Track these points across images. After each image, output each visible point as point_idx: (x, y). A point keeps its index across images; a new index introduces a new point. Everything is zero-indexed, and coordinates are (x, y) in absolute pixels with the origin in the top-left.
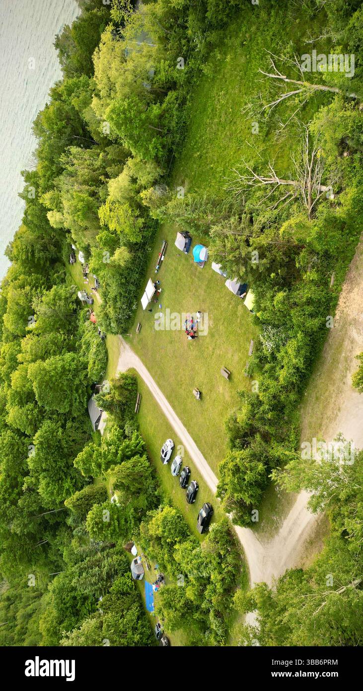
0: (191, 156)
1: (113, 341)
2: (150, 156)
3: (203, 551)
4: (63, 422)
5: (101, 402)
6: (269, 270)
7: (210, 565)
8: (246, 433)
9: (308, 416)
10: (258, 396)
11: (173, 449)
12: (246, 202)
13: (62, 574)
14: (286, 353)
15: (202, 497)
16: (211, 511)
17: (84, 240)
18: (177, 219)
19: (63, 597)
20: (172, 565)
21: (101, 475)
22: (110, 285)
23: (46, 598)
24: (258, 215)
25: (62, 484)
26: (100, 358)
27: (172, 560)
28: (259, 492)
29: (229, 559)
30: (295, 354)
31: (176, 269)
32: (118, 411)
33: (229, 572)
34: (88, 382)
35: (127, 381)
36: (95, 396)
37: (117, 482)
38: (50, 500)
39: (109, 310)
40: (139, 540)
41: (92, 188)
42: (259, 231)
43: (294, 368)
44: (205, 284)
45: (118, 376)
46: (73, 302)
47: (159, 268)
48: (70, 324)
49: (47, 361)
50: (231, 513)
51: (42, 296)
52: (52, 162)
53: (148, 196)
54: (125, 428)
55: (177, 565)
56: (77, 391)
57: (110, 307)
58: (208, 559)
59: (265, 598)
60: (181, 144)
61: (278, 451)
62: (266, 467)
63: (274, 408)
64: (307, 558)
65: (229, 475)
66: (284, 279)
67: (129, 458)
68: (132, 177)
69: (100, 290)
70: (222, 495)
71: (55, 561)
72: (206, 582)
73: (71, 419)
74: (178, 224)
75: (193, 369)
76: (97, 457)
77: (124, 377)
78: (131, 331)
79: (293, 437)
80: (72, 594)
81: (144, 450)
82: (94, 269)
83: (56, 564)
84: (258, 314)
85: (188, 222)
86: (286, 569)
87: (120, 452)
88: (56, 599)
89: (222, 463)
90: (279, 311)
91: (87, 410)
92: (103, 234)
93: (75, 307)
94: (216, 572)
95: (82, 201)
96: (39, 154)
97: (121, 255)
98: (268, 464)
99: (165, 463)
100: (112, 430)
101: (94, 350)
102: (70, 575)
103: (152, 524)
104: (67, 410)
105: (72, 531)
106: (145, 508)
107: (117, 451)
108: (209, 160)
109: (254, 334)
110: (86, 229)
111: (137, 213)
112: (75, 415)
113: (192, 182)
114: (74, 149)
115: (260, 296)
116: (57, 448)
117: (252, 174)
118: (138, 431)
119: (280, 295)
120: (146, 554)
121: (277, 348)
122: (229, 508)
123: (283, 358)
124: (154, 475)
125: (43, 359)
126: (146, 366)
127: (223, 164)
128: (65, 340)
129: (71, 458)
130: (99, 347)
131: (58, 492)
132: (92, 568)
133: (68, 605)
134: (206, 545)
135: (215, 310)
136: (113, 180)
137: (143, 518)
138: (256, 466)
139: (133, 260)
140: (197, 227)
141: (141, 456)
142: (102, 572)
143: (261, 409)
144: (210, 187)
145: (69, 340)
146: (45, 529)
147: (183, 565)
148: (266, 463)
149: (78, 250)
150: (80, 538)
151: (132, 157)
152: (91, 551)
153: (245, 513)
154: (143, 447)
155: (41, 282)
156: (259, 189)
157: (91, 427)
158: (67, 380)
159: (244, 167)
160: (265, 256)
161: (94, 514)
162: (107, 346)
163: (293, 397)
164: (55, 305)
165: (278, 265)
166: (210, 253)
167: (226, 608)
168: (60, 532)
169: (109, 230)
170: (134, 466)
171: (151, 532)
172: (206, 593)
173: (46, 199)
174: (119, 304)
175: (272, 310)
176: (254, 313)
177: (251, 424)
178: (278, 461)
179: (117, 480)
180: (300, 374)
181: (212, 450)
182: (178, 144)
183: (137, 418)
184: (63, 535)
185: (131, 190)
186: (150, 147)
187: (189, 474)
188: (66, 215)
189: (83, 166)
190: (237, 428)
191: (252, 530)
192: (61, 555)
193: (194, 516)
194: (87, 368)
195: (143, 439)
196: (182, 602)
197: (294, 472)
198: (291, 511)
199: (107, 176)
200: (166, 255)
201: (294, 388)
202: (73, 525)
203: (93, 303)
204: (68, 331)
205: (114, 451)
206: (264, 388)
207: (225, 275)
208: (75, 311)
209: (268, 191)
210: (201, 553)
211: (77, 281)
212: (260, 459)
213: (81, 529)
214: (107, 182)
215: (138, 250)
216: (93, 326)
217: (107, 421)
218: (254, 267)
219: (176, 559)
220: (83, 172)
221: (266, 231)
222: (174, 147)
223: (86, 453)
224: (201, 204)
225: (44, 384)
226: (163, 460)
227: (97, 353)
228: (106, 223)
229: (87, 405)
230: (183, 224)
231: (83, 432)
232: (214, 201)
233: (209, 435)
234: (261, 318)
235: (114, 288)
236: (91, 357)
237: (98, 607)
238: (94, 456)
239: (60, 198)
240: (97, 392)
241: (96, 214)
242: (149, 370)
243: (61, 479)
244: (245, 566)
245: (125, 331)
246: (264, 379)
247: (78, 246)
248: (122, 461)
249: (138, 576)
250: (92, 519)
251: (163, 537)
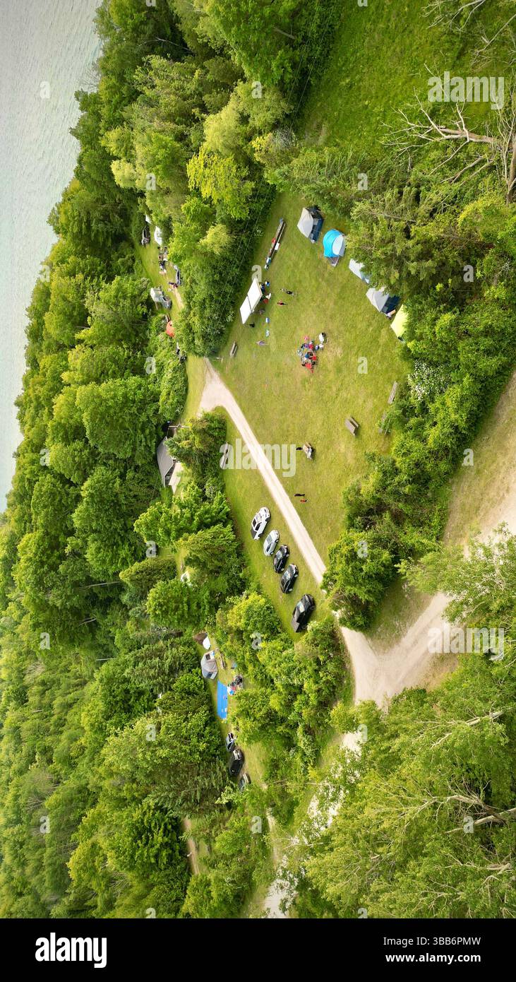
0: (336, 85)
1: (196, 365)
2: (272, 80)
3: (296, 653)
4: (122, 470)
5: (175, 450)
6: (435, 278)
7: (303, 672)
8: (371, 509)
9: (460, 496)
10: (394, 462)
11: (268, 520)
12: (412, 167)
13: (112, 661)
14: (443, 404)
15: (302, 587)
16: (311, 605)
17: (164, 209)
18: (304, 188)
19: (113, 689)
20: (254, 667)
21: (170, 545)
22: (197, 282)
23: (92, 687)
24: (429, 190)
25: (117, 551)
26: (176, 388)
27: (255, 660)
28: (380, 587)
29: (330, 667)
30: (456, 407)
31: (296, 265)
32: (197, 463)
33: (327, 682)
34: (159, 420)
35: (212, 425)
36: (167, 441)
37: (191, 555)
38: (101, 569)
39: (193, 319)
40: (215, 631)
41: (181, 127)
42: (427, 215)
43: (451, 426)
44: (336, 291)
45: (199, 416)
46: (142, 303)
47: (271, 261)
48: (137, 335)
49: (103, 385)
50: (339, 611)
51: (99, 291)
52: (121, 79)
53: (263, 146)
54: (206, 487)
55: (261, 667)
56: (143, 431)
57: (194, 316)
58: (301, 665)
59: (371, 719)
60: (322, 63)
61: (412, 537)
62: (393, 556)
63: (414, 480)
64: (434, 676)
65: (341, 562)
66: (455, 293)
67: (208, 526)
68: (241, 114)
69: (183, 288)
70: (329, 587)
71: (105, 645)
72: (297, 691)
73: (132, 468)
74: (305, 195)
75: (306, 417)
76: (165, 521)
77: (208, 418)
78: (223, 354)
79: (435, 521)
80: (125, 686)
81: (230, 518)
82: (175, 256)
83: (105, 648)
84: (410, 345)
85: (321, 193)
86: (403, 688)
87: (196, 518)
88: (103, 690)
89: (334, 545)
90: (441, 341)
91: (155, 458)
92: (192, 202)
93: (145, 311)
94: (311, 680)
95: (163, 148)
96: (103, 68)
97: (216, 238)
98: (396, 554)
99: (257, 537)
100: (188, 488)
101: (169, 376)
102: (123, 664)
103: (233, 613)
104: (129, 455)
105: (128, 611)
106: (225, 592)
107: (192, 515)
108: (362, 93)
109: (399, 372)
110: (168, 192)
111: (245, 172)
112: (139, 463)
113: (333, 128)
114: (156, 61)
115: (416, 317)
116: (112, 504)
117: (428, 122)
118: (222, 492)
119: (447, 318)
120: (222, 649)
121: (431, 396)
122: (336, 604)
123: (437, 410)
124: (240, 551)
125: (98, 382)
126: (240, 406)
127: (384, 100)
128: (129, 357)
129: (131, 519)
130: (176, 373)
131: (111, 560)
132: (151, 659)
133: (118, 698)
134: (301, 646)
135: (347, 333)
136: (212, 116)
137: (221, 605)
138: (380, 555)
139: (233, 247)
140: (333, 202)
141: (225, 526)
142: (163, 665)
143: (397, 479)
144: (360, 138)
145: (135, 358)
146: (93, 604)
147: (270, 667)
148: (393, 552)
149: (154, 225)
150: (138, 621)
151: (244, 80)
152: (151, 638)
153: (357, 613)
154: (227, 514)
155: (99, 268)
156: (436, 146)
157: (159, 480)
158: (131, 414)
159: (417, 109)
160: (432, 256)
161: (157, 593)
162: (187, 372)
163: (444, 466)
164: (116, 305)
165: (449, 272)
166: (350, 245)
167: (319, 725)
168: (113, 609)
169: (200, 196)
170: (214, 538)
171: (230, 623)
172: (296, 704)
173: (111, 140)
174: (207, 312)
175: (431, 339)
176: (404, 342)
177: (379, 499)
178: (411, 550)
179: (191, 554)
180: (459, 436)
181: (321, 528)
182: (318, 63)
183: (222, 475)
184: (115, 615)
185: (239, 134)
186: (274, 64)
187: (287, 555)
188: (139, 169)
189: (168, 90)
190: (358, 502)
191: (364, 634)
192: (113, 639)
193: (289, 610)
194: (158, 401)
195: (227, 504)
196: (264, 711)
197: (431, 567)
198: (421, 617)
199: (204, 109)
200: (283, 243)
201: (447, 455)
202: (130, 603)
203: (171, 307)
204: (134, 344)
205: (189, 515)
206: (405, 451)
207: (367, 281)
208: (145, 317)
209: (449, 150)
210: (293, 655)
211: (150, 271)
212: (387, 546)
213: (139, 609)
214: (203, 119)
215: (241, 231)
216: (169, 341)
217: (181, 475)
218: (413, 272)
219: (260, 659)
220: (169, 100)
221: (437, 216)
222: (311, 67)
223: (151, 514)
224: (343, 166)
225: (99, 416)
226: (254, 534)
227: (173, 381)
228: (197, 185)
229: (156, 451)
230: (313, 196)
231: (148, 487)
232: (364, 161)
233: (320, 508)
234: (412, 350)
235: (203, 287)
236: (164, 387)
237: (156, 705)
238: (162, 520)
239: (132, 140)
240: (171, 435)
241: (183, 169)
242: (244, 412)
243: (116, 544)
244: (350, 677)
245: (214, 353)
246: (406, 439)
247: (154, 218)
248: (198, 529)
249: (210, 675)
250: (155, 599)
251: (246, 631)
